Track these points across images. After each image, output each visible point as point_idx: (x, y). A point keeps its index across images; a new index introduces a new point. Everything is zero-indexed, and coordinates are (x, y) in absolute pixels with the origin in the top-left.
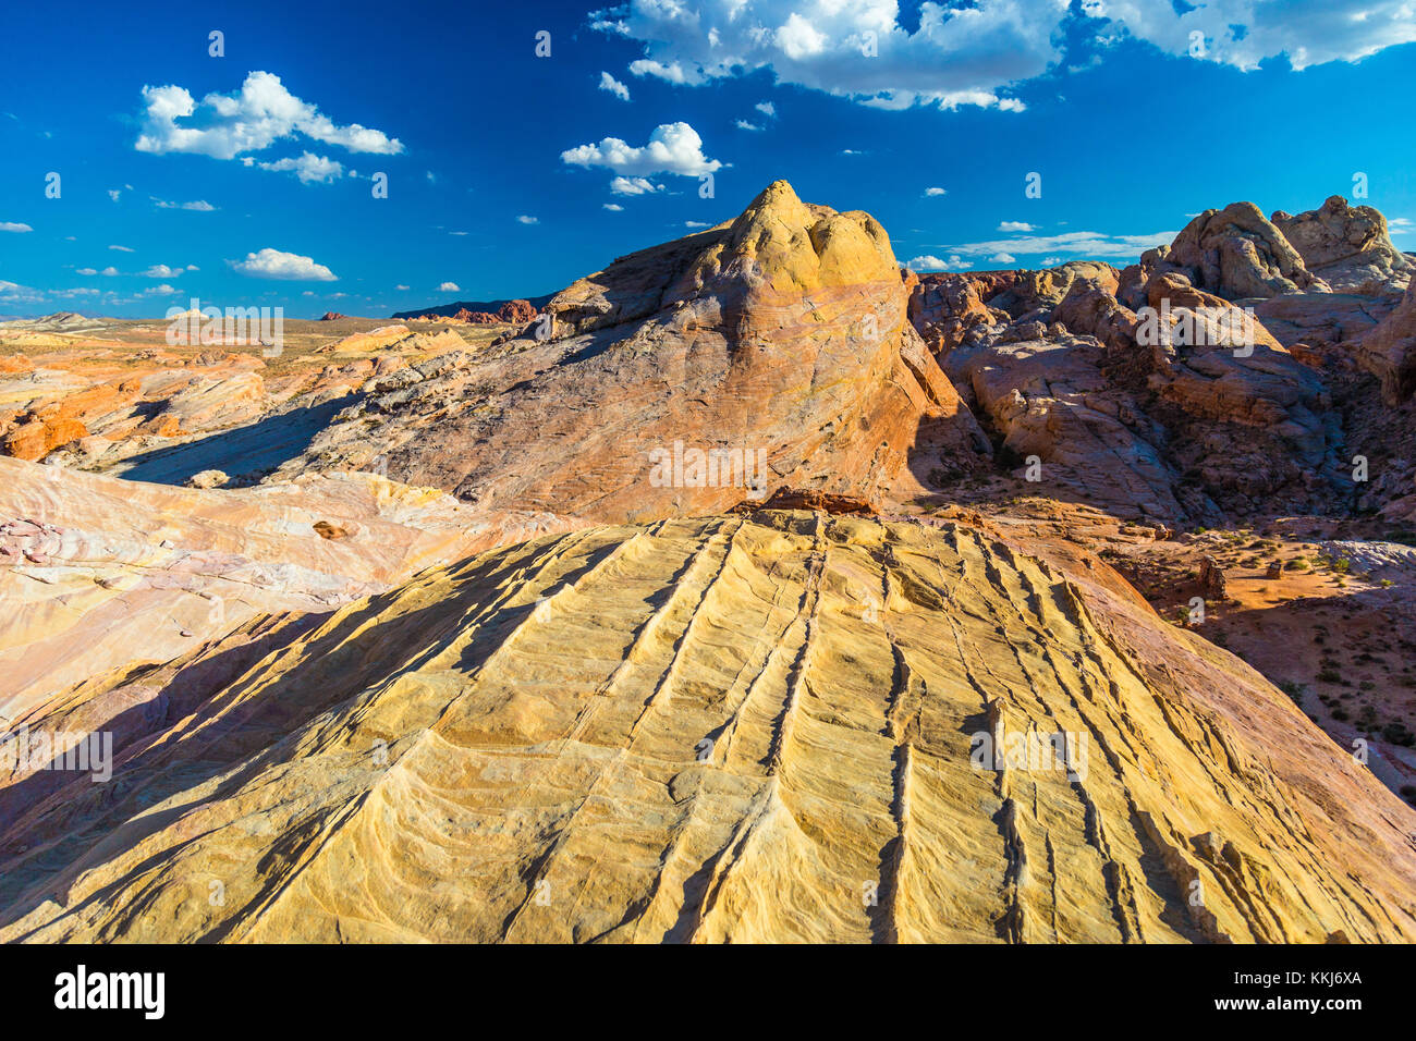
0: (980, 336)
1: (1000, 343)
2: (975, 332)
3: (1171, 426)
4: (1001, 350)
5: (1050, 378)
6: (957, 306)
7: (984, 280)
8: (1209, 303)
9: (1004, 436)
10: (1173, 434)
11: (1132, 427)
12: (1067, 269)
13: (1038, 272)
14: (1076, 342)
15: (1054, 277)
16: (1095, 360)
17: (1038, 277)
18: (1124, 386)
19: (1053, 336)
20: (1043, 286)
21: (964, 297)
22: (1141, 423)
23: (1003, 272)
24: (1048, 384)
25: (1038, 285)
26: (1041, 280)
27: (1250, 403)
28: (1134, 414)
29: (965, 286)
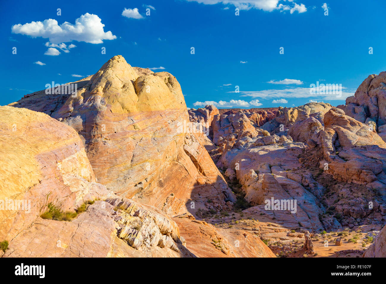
0: (244, 143)
1: (253, 147)
2: (241, 141)
3: (327, 186)
4: (252, 150)
5: (272, 164)
6: (238, 127)
7: (260, 113)
8: (353, 124)
9: (245, 195)
10: (327, 191)
11: (307, 187)
12: (306, 107)
13: (289, 109)
14: (292, 146)
15: (299, 111)
16: (297, 155)
17: (289, 111)
18: (308, 167)
19: (281, 142)
20: (293, 117)
21: (242, 122)
22: (312, 185)
23: (273, 108)
24: (270, 167)
25: (290, 116)
26: (291, 113)
27: (359, 172)
28: (308, 181)
29: (242, 116)
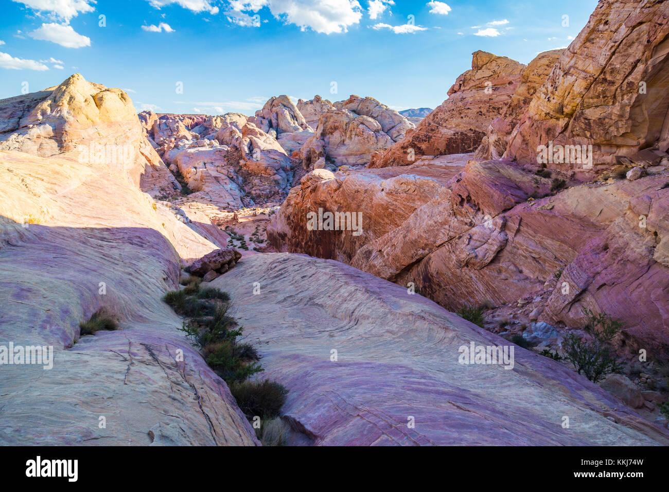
0: (182, 144)
1: (190, 148)
2: (179, 143)
3: (245, 178)
4: (189, 151)
5: (206, 162)
6: (175, 131)
7: (190, 118)
8: (261, 134)
9: (187, 184)
10: (245, 181)
11: (232, 179)
12: (227, 116)
13: (214, 117)
14: (219, 147)
15: (221, 119)
16: (223, 155)
17: (214, 119)
18: (231, 164)
19: (211, 145)
20: (216, 123)
21: (178, 127)
22: (235, 177)
23: (201, 115)
24: (205, 164)
25: (214, 123)
26: (215, 120)
27: (266, 169)
28: (233, 174)
29: (178, 121)
